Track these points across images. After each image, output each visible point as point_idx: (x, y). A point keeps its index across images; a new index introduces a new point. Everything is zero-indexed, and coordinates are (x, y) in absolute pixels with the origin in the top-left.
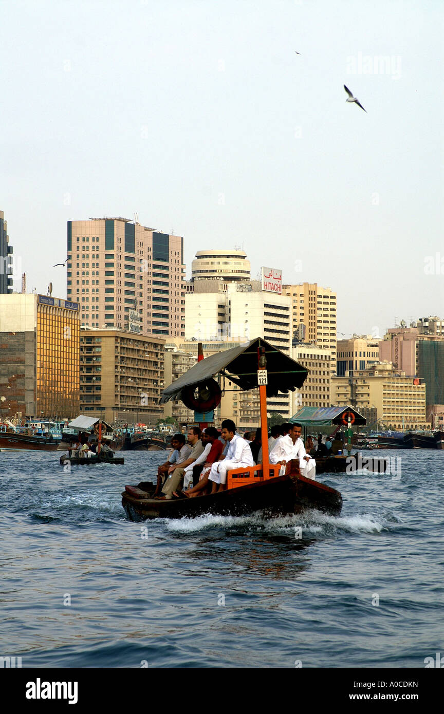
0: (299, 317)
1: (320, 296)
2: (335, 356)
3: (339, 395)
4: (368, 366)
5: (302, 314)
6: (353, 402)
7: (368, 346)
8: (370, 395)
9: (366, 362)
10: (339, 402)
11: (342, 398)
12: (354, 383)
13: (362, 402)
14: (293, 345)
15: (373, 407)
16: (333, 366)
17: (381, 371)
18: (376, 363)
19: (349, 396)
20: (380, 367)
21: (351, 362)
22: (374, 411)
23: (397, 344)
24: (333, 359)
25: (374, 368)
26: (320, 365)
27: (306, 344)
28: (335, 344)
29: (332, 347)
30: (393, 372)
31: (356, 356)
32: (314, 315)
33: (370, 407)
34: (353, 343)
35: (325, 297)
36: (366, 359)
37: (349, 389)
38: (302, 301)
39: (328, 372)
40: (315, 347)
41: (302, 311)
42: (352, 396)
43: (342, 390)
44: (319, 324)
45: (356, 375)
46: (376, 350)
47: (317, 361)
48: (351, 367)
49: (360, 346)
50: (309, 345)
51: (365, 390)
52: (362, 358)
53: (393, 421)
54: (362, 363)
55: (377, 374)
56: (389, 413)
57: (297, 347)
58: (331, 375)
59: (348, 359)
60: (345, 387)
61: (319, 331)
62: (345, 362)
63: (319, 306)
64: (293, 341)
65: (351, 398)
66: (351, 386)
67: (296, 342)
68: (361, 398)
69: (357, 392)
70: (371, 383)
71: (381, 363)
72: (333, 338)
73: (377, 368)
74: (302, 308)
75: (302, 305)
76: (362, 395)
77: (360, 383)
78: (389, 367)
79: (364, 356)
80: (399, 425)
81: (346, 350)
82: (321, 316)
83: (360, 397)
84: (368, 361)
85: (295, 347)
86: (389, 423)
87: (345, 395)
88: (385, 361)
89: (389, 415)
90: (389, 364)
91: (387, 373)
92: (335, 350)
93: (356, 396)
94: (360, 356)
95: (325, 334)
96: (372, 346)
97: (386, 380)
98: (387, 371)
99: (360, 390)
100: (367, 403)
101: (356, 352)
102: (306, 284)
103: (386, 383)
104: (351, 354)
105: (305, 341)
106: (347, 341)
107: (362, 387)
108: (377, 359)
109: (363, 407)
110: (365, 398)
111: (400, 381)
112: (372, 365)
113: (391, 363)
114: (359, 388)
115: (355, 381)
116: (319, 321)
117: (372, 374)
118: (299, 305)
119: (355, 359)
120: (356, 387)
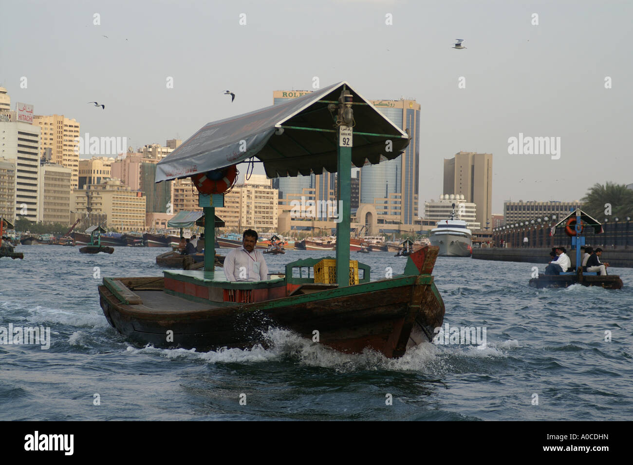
0: (48, 142)
1: (66, 126)
2: (77, 173)
3: (78, 203)
4: (102, 181)
5: (51, 139)
6: (89, 209)
7: (104, 165)
8: (102, 204)
9: (102, 178)
10: (78, 209)
11: (80, 206)
12: (90, 194)
13: (96, 210)
14: (41, 164)
15: (104, 214)
16: (75, 180)
17: (111, 186)
18: (108, 179)
19: (86, 205)
20: (110, 183)
21: (90, 178)
22: (105, 216)
23: (125, 165)
24: (75, 175)
25: (106, 183)
26: (62, 180)
27: (51, 163)
28: (77, 163)
29: (75, 166)
30: (121, 186)
31: (94, 173)
32: (61, 140)
33: (102, 213)
34: (92, 163)
35: (70, 126)
36: (102, 176)
37: (86, 199)
38: (51, 129)
39: (69, 186)
40: (59, 166)
41: (52, 137)
42: (88, 204)
43: (81, 200)
44: (65, 148)
45: (92, 188)
46: (109, 169)
47: (61, 177)
48: (90, 182)
49: (98, 165)
50: (54, 165)
51: (99, 200)
52: (99, 175)
53: (120, 225)
54: (99, 179)
55: (108, 188)
56: (117, 219)
57: (44, 166)
58: (72, 187)
59: (87, 175)
60: (83, 197)
61: (65, 153)
62: (85, 178)
63: (65, 133)
64: (41, 161)
65: (87, 206)
66: (88, 196)
67: (44, 161)
68: (95, 207)
69: (92, 202)
70: (103, 195)
71: (112, 179)
72: (76, 158)
73: (108, 183)
74: (51, 134)
75: (52, 132)
76: (96, 204)
77: (95, 195)
78: (118, 183)
79: (101, 173)
80: (124, 228)
81: (86, 168)
82: (67, 141)
83: (94, 205)
84: (103, 178)
85: (43, 166)
86: (117, 226)
87: (83, 203)
88: (115, 178)
89: (117, 220)
90: (118, 180)
91: (116, 188)
92: (77, 168)
93: (92, 204)
94: (98, 173)
95: (69, 155)
96: (107, 166)
97: (115, 193)
98: (117, 186)
99: (94, 200)
100: (100, 210)
101: (94, 171)
102: (55, 116)
103: (114, 195)
104: (90, 171)
105: (51, 161)
106: (87, 161)
107: (96, 197)
108: (109, 176)
109: (96, 213)
110: (98, 206)
111: (126, 194)
112: (105, 181)
113: (119, 179)
114: (94, 199)
115: (91, 193)
116: (65, 145)
117: (105, 188)
118: (49, 132)
119: (93, 175)
120: (92, 198)
